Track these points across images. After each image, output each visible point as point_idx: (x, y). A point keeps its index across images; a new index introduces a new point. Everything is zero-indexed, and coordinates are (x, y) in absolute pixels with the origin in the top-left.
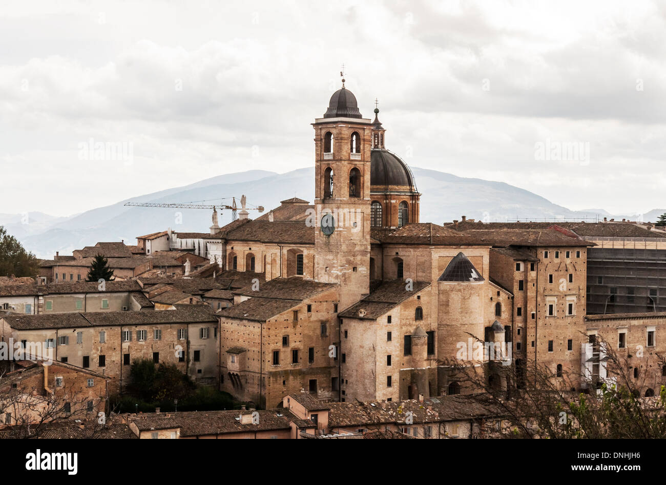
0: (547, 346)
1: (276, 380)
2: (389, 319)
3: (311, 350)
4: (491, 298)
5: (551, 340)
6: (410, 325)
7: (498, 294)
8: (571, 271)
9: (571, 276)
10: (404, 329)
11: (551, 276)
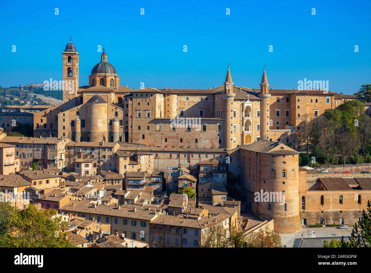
0: (138, 128)
1: (37, 132)
2: (64, 115)
3: (51, 124)
4: (113, 110)
5: (139, 125)
6: (73, 117)
7: (116, 108)
8: (148, 101)
9: (148, 103)
10: (71, 118)
11: (139, 103)
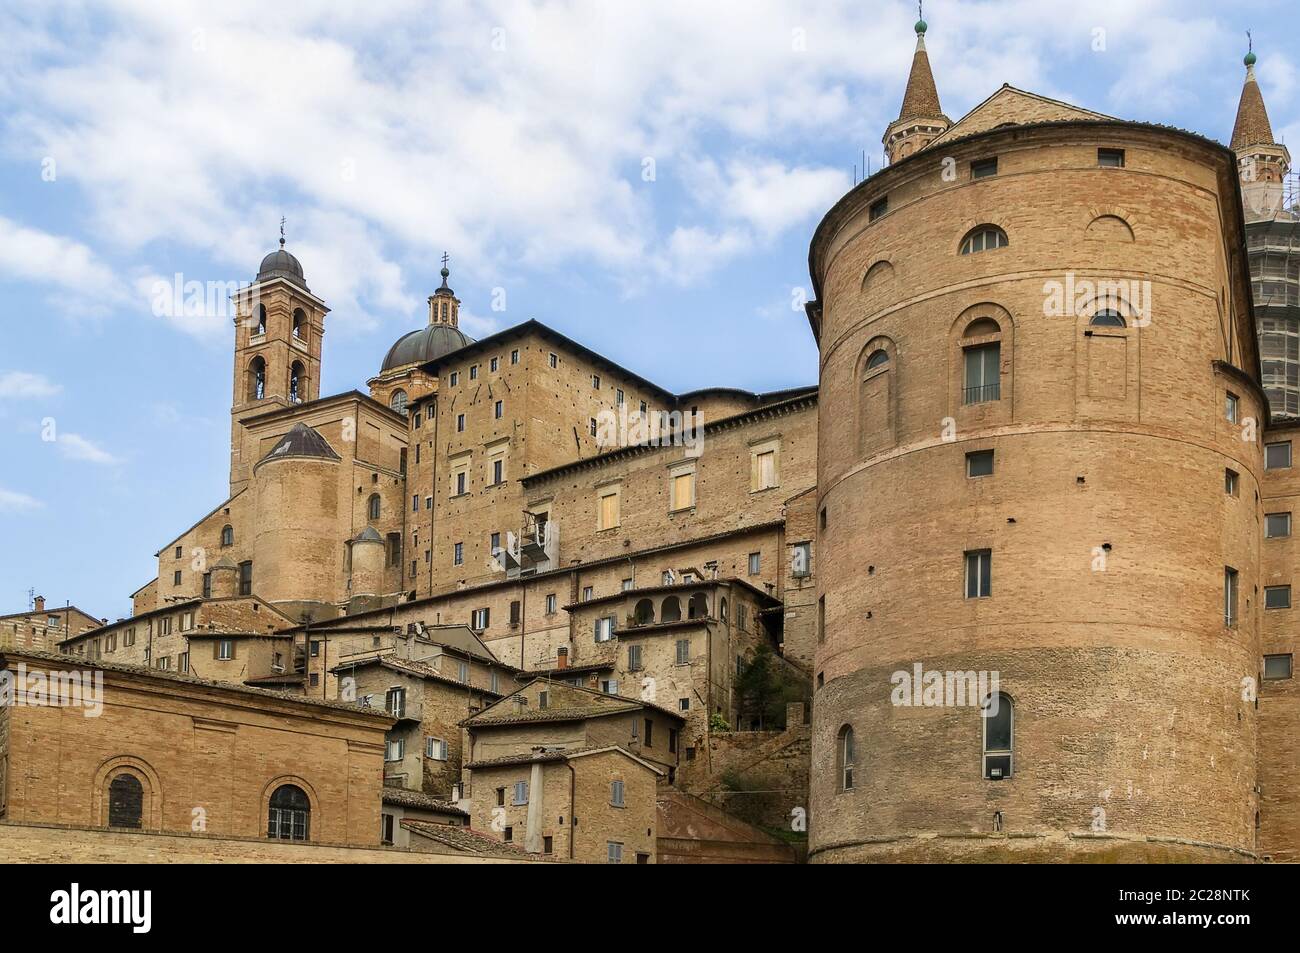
0: (452, 555)
4: (360, 489)
5: (459, 541)
7: (375, 478)
8: (499, 395)
9: (498, 405)
11: (461, 420)
